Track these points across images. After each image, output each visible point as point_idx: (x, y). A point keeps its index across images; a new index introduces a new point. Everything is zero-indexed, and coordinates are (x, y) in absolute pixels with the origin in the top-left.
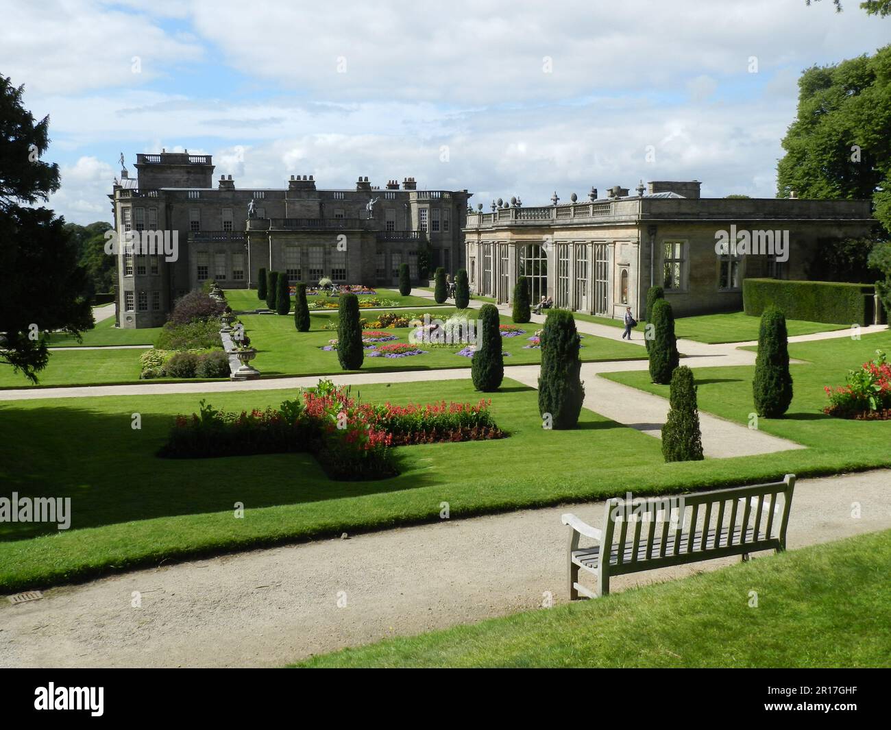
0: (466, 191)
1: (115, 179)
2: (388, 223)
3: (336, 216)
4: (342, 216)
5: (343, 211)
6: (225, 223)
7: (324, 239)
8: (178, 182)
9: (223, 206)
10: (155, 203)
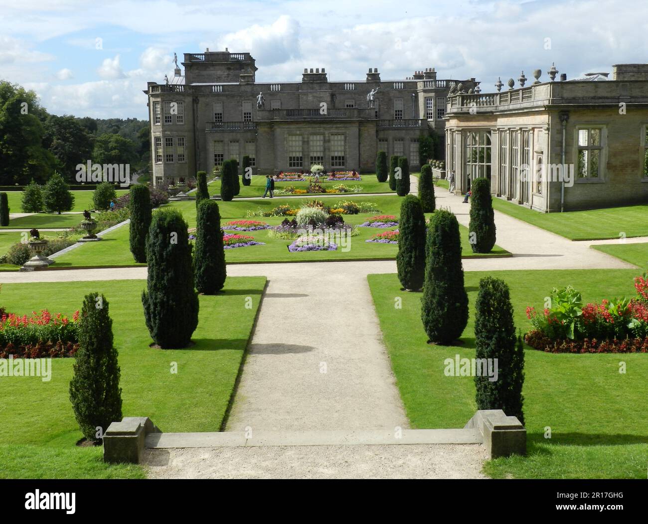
0: (473, 79)
1: (166, 76)
2: (396, 112)
3: (347, 106)
4: (352, 106)
5: (354, 101)
6: (245, 114)
7: (324, 128)
8: (219, 77)
9: (243, 99)
10: (182, 97)
